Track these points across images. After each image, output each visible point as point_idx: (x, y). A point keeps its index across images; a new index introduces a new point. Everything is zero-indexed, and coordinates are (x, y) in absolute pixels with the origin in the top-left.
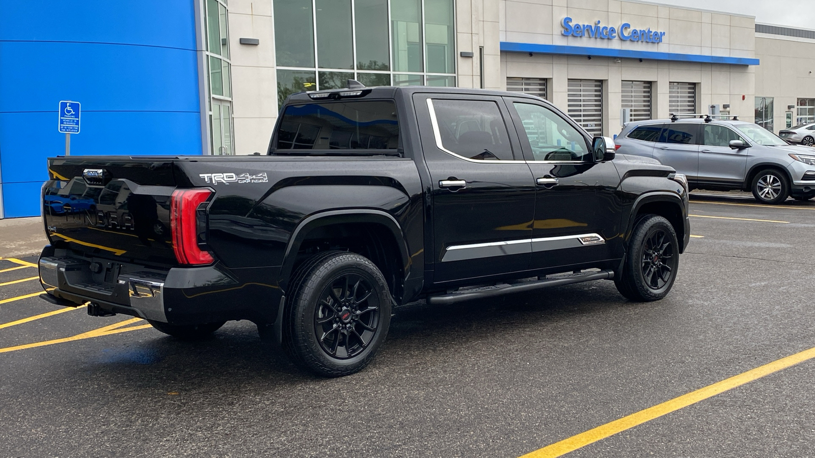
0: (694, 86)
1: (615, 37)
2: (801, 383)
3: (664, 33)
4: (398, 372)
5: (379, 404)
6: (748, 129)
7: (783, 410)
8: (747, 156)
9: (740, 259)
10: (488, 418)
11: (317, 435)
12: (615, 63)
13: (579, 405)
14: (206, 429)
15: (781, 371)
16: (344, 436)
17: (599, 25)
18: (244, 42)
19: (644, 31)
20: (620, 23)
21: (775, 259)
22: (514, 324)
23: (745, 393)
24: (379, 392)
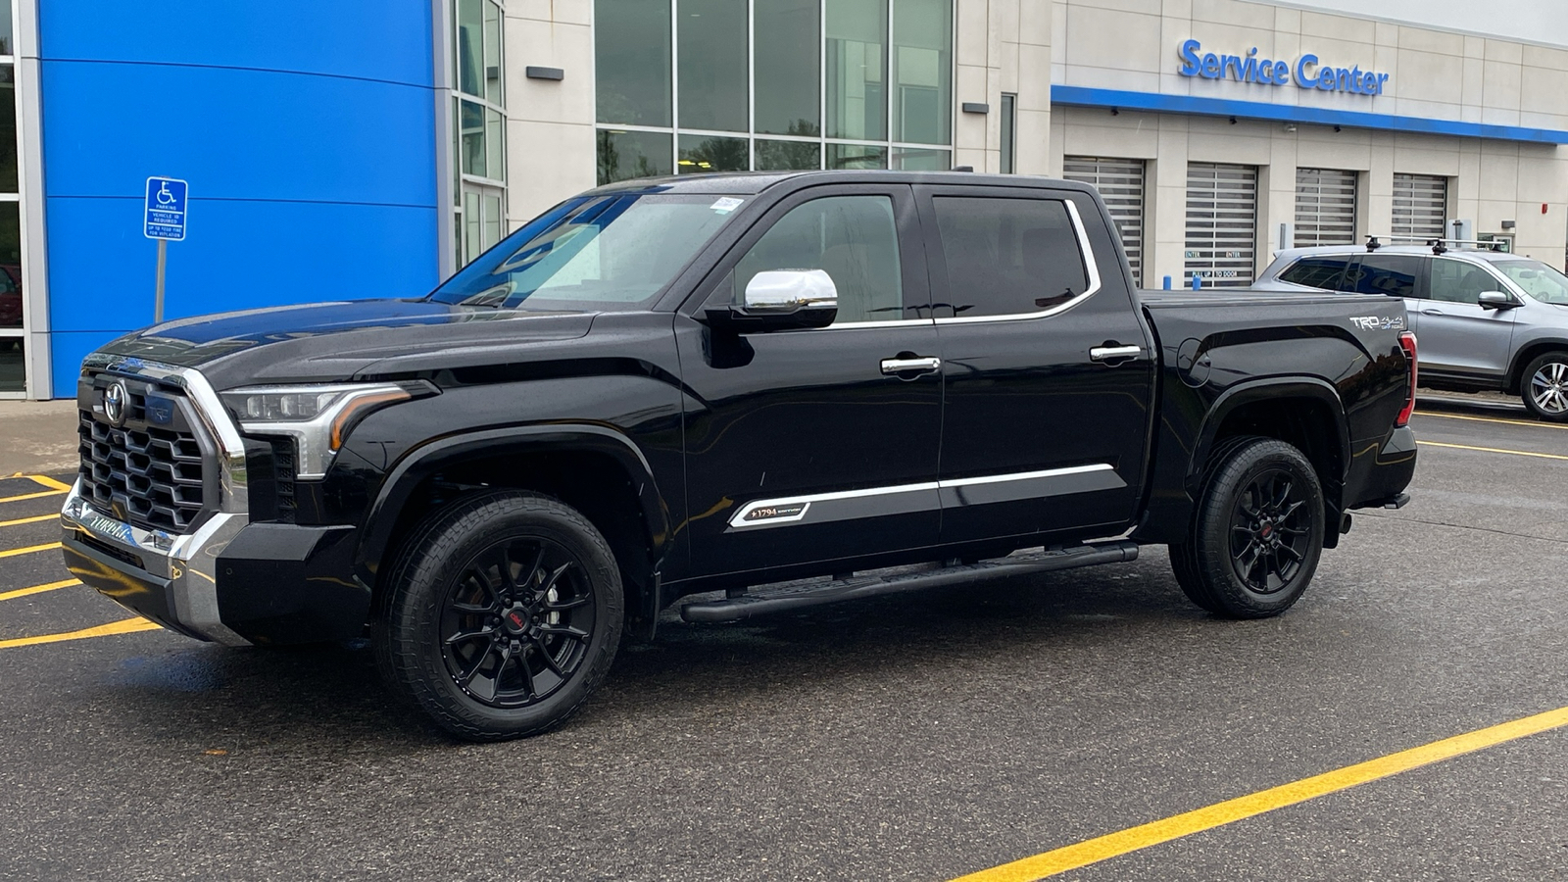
0: (1444, 182)
1: (1286, 81)
2: (1479, 787)
3: (1386, 76)
4: (671, 729)
5: (605, 792)
6: (1521, 270)
7: (1419, 843)
8: (1514, 323)
9: (1453, 530)
10: (810, 830)
11: (455, 849)
12: (1285, 132)
13: (1003, 813)
14: (245, 827)
15: (1446, 762)
16: (507, 856)
17: (1254, 57)
18: (536, 75)
19: (1345, 70)
20: (1297, 54)
21: (1524, 531)
22: (942, 642)
23: (1353, 804)
24: (617, 767)
